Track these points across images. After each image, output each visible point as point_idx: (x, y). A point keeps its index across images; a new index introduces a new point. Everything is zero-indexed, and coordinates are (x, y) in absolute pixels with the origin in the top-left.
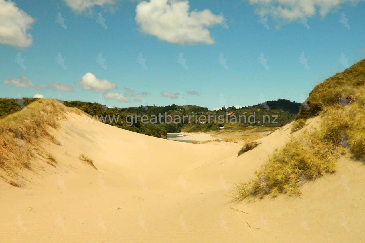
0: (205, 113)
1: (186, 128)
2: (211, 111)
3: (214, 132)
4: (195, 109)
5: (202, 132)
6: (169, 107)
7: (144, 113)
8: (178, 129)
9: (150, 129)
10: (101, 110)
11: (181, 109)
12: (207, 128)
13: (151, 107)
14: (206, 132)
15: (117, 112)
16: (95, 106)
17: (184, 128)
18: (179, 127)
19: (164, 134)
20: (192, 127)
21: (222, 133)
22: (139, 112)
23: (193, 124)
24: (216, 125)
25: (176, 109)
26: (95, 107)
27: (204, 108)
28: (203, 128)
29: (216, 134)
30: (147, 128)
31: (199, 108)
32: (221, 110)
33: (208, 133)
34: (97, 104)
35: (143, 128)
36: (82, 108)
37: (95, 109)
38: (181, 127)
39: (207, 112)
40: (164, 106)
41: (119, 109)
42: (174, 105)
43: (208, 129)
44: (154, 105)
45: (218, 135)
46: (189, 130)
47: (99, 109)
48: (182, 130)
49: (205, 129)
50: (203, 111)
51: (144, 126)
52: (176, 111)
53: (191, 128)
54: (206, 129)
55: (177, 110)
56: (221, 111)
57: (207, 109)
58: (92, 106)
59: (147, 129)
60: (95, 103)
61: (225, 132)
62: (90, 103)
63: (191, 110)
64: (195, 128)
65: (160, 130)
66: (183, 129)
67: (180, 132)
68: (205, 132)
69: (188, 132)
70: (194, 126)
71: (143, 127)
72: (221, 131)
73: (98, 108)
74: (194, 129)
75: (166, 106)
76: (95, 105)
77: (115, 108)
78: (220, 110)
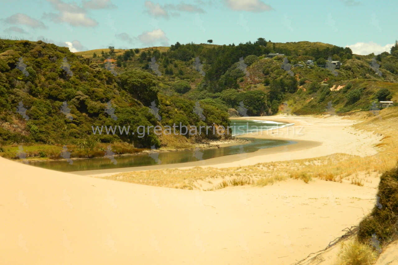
0: (344, 63)
1: (291, 101)
2: (359, 57)
3: (365, 113)
4: (318, 50)
5: (332, 115)
6: (248, 46)
7: (184, 63)
8: (269, 107)
9: (185, 111)
10: (54, 61)
11: (280, 51)
12: (347, 104)
13: (202, 46)
14: (344, 115)
15: (97, 67)
16: (40, 52)
17: (286, 102)
18: (274, 101)
19: (224, 123)
20: (308, 101)
21: (384, 119)
22: (169, 59)
23: (310, 94)
24: (372, 96)
25: (267, 52)
26: (40, 54)
27: (342, 48)
28: (337, 103)
29: (370, 119)
30: (177, 107)
31: (328, 48)
32: (389, 53)
33: (349, 116)
34: (46, 44)
35: (166, 107)
36: (4, 55)
37: (39, 59)
38: (279, 100)
39: (350, 60)
40: (237, 44)
41: (120, 51)
42: (261, 41)
43: (349, 107)
44: (211, 41)
45: (371, 125)
46: (299, 107)
47: (50, 57)
48: (280, 108)
49: (341, 105)
50: (338, 57)
51: (168, 102)
52: (265, 57)
53: (305, 104)
54: (346, 106)
55: (270, 54)
56: (389, 57)
57: (348, 50)
58: (32, 51)
59: (176, 110)
60: (40, 43)
61: (392, 116)
62: (26, 44)
63: (306, 54)
64: (315, 103)
65: (213, 114)
66: (282, 106)
67: (275, 112)
68: (340, 113)
69: (297, 113)
70: (312, 98)
71: (167, 105)
72: (385, 111)
73: (46, 57)
74: (313, 107)
75: (241, 45)
76: (38, 47)
77: (109, 51)
78: (386, 54)
